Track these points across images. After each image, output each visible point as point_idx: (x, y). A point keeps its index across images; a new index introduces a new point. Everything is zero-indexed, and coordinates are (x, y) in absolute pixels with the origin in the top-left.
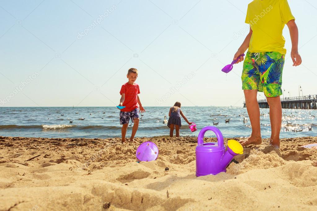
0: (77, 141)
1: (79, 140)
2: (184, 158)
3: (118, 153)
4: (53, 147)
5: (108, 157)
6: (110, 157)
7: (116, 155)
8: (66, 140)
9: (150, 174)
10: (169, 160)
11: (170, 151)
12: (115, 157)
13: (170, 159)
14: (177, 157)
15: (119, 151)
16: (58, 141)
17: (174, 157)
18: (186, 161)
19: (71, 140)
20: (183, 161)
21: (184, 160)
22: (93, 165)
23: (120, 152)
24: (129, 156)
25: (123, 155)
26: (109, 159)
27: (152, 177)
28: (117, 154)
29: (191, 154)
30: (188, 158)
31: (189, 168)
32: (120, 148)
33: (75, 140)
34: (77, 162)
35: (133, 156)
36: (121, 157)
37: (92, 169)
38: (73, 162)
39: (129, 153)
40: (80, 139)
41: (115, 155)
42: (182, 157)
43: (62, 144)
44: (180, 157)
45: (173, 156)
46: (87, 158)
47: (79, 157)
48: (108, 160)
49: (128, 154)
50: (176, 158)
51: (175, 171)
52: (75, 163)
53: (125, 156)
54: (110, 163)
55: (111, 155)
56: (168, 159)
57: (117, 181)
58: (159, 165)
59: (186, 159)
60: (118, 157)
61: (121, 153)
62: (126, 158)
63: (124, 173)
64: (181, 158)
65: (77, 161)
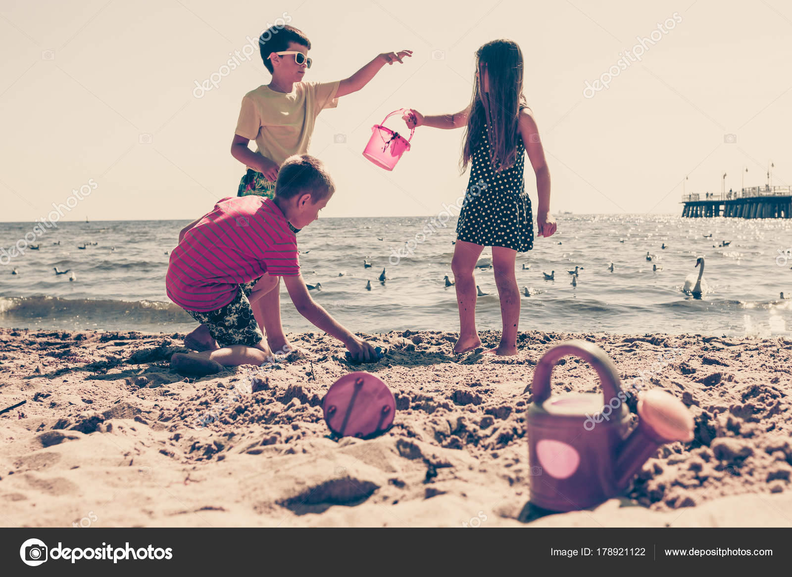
0: (118, 341)
1: (123, 338)
2: (482, 427)
3: (263, 400)
4: (50, 363)
5: (231, 410)
6: (240, 411)
7: (255, 406)
8: (86, 338)
9: (378, 487)
10: (433, 434)
11: (429, 395)
12: (252, 413)
13: (434, 428)
14: (458, 424)
15: (263, 392)
16: (59, 341)
17: (448, 421)
18: (487, 436)
19: (100, 336)
20: (480, 438)
21: (481, 433)
22: (191, 439)
23: (266, 397)
24: (298, 410)
25: (277, 407)
26: (234, 417)
27: (385, 498)
28: (257, 402)
29: (503, 412)
30: (496, 425)
31: (506, 471)
32: (264, 380)
33: (111, 339)
34: (137, 425)
35: (311, 410)
36: (274, 415)
37: (188, 451)
38: (127, 429)
39: (296, 401)
40: (128, 336)
41: (252, 406)
42: (475, 423)
43: (75, 354)
44: (467, 423)
45: (443, 419)
46: (166, 413)
47: (139, 407)
48: (231, 421)
49: (293, 405)
50: (454, 426)
51: (457, 482)
52: (133, 429)
53: (286, 410)
54: (243, 435)
55: (240, 407)
56: (429, 428)
57: (277, 507)
58: (402, 454)
59: (488, 431)
60: (264, 412)
61: (271, 401)
62: (290, 419)
63: (298, 483)
64: (471, 427)
65: (138, 423)
